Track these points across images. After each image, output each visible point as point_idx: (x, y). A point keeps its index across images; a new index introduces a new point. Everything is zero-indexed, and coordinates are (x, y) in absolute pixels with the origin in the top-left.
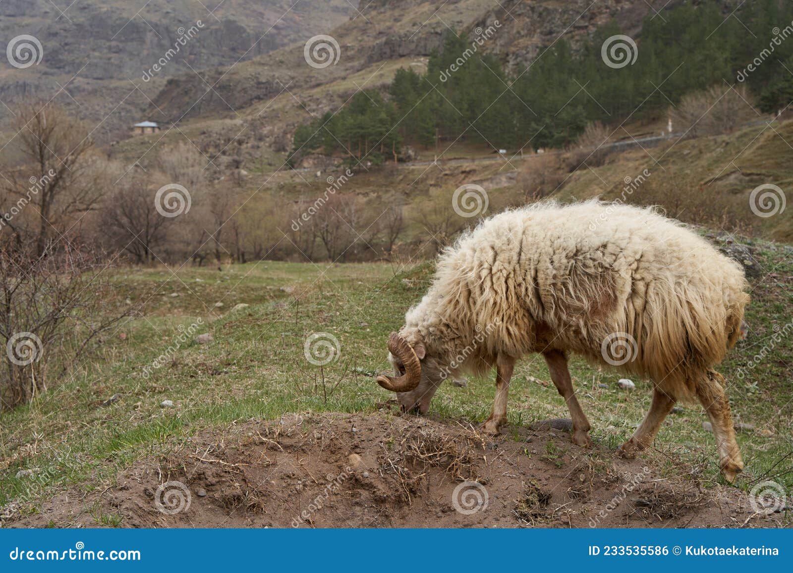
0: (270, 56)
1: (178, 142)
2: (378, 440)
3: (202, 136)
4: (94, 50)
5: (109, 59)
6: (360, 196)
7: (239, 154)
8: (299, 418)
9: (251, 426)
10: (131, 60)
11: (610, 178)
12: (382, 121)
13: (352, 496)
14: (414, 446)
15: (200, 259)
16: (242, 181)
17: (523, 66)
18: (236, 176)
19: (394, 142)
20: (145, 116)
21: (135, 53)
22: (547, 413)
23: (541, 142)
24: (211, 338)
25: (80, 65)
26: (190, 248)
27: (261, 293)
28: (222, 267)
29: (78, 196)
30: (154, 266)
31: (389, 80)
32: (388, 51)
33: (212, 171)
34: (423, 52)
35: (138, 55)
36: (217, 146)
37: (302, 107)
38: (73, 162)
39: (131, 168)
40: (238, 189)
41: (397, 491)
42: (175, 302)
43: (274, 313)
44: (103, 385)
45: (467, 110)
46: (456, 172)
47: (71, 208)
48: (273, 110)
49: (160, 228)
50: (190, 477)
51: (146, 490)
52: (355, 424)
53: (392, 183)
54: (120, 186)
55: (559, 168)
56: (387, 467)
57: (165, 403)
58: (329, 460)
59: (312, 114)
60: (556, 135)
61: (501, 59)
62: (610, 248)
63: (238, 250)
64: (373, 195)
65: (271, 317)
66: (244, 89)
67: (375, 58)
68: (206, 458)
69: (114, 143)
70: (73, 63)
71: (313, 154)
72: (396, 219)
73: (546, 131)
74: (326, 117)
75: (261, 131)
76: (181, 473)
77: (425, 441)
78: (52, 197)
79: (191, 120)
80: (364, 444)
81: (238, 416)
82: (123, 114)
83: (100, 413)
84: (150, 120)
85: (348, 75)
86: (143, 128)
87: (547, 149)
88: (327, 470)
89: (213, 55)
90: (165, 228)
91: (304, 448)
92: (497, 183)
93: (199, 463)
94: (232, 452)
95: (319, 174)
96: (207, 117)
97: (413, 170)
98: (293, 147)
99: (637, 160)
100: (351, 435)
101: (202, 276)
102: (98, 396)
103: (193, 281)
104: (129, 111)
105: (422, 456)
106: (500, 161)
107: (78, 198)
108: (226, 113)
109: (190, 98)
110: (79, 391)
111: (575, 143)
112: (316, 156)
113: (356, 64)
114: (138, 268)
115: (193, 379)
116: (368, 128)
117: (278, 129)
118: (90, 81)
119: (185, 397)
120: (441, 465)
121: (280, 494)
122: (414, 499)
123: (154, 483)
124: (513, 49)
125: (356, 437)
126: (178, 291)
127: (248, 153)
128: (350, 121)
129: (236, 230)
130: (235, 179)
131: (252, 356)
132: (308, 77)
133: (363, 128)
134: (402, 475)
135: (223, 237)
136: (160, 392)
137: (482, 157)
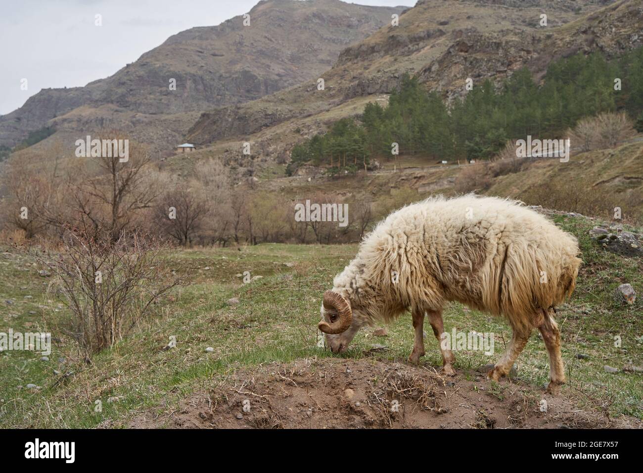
0: (275, 95)
1: (208, 158)
2: (366, 379)
3: (226, 154)
4: (150, 94)
5: (161, 100)
6: (340, 195)
7: (251, 166)
8: (308, 362)
9: (273, 368)
10: (176, 100)
11: (525, 181)
12: (355, 141)
13: (348, 420)
14: (393, 383)
15: (224, 242)
16: (254, 185)
17: (459, 100)
18: (250, 182)
19: (364, 156)
20: (185, 140)
21: (179, 95)
22: (488, 359)
23: (472, 155)
24: (238, 301)
25: (140, 104)
26: (217, 234)
27: (269, 267)
28: (241, 247)
29: (138, 197)
30: (191, 247)
31: (361, 111)
32: (360, 90)
33: (233, 178)
34: (386, 91)
35: (181, 96)
36: (236, 160)
37: (298, 131)
38: (135, 173)
39: (175, 176)
40: (251, 191)
41: (381, 416)
42: (207, 274)
43: (282, 283)
44: (162, 335)
45: (418, 133)
46: (410, 177)
47: (133, 206)
48: (277, 134)
49: (195, 220)
50: (231, 404)
51: (200, 414)
52: (349, 367)
53: (363, 186)
54: (167, 190)
55: (486, 174)
56: (373, 399)
57: (208, 349)
58: (331, 393)
59: (305, 137)
60: (484, 150)
61: (443, 95)
62: (484, 224)
63: (251, 235)
64: (349, 195)
65: (280, 286)
66: (255, 119)
67: (350, 95)
68: (241, 391)
69: (164, 159)
70: (135, 103)
71: (306, 165)
72: (366, 213)
73: (476, 147)
74: (315, 139)
75: (268, 149)
76: (224, 402)
77: (401, 380)
78: (120, 198)
79: (218, 142)
80: (356, 382)
81: (263, 360)
82: (170, 138)
83: (161, 356)
84: (189, 142)
85: (331, 108)
86: (184, 148)
87: (477, 161)
88: (330, 401)
89: (234, 95)
90: (199, 219)
91: (312, 384)
92: (440, 186)
93: (237, 395)
94: (261, 386)
95: (310, 179)
96: (230, 139)
97: (379, 176)
98: (291, 160)
99: (545, 168)
100: (347, 375)
101: (227, 254)
102: (159, 343)
103: (220, 258)
104: (174, 136)
105: (399, 391)
106: (442, 169)
107: (139, 199)
108: (243, 136)
109: (217, 126)
110: (145, 339)
111: (498, 156)
112: (308, 166)
113: (336, 100)
114: (181, 249)
115: (227, 332)
116: (345, 146)
117: (280, 148)
118: (147, 115)
119: (222, 345)
120: (412, 398)
121: (295, 418)
122: (394, 423)
123: (206, 408)
124: (451, 88)
125: (350, 376)
126: (209, 266)
127: (258, 165)
128: (332, 141)
129: (250, 221)
130: (249, 184)
131: (268, 314)
132: (302, 110)
133: (341, 146)
134: (384, 405)
135: (240, 226)
136: (203, 341)
137: (430, 166)
